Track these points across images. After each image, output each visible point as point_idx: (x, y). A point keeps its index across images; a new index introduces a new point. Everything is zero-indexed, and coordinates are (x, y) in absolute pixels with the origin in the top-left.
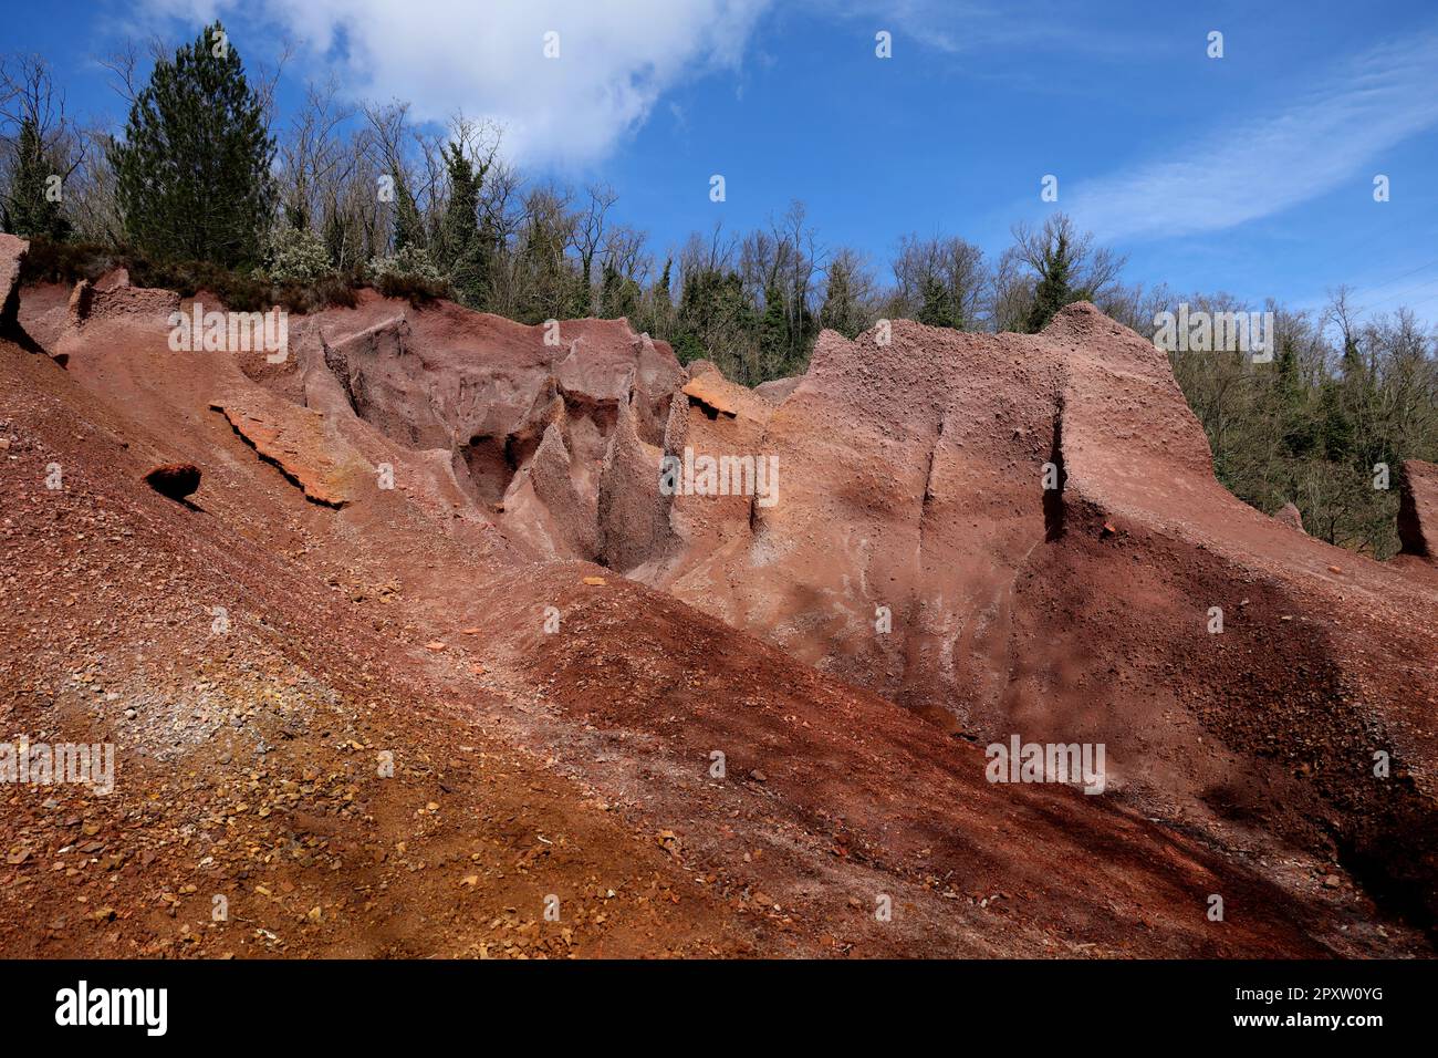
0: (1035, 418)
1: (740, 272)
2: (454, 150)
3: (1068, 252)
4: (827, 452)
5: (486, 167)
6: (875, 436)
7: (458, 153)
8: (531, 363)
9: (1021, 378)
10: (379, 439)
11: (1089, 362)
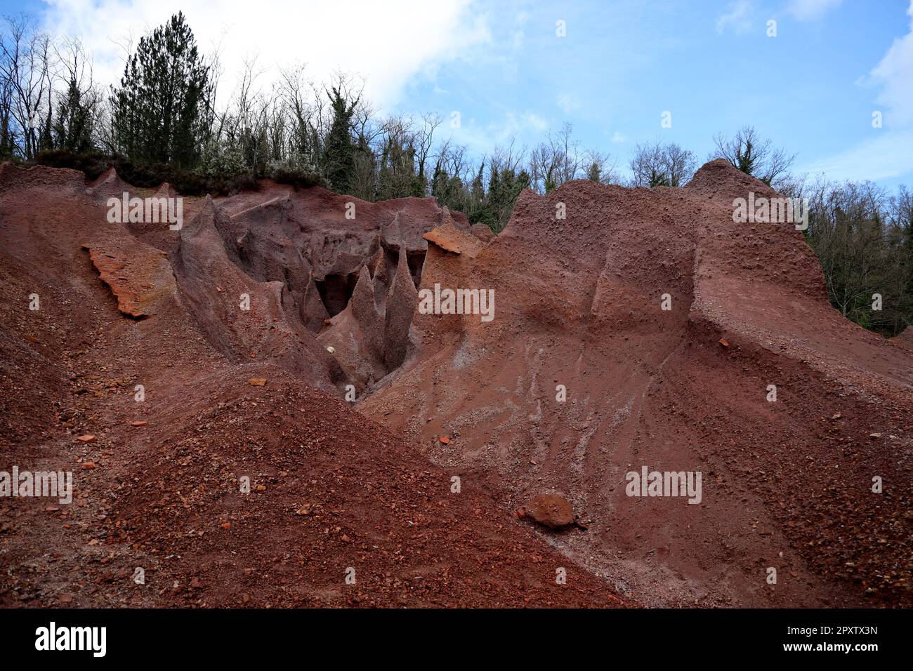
0: (677, 252)
1: (529, 171)
2: (335, 92)
3: (753, 153)
4: (521, 281)
5: (356, 103)
6: (556, 268)
7: (338, 95)
8: (371, 228)
9: (668, 221)
10: (238, 274)
11: (722, 207)
